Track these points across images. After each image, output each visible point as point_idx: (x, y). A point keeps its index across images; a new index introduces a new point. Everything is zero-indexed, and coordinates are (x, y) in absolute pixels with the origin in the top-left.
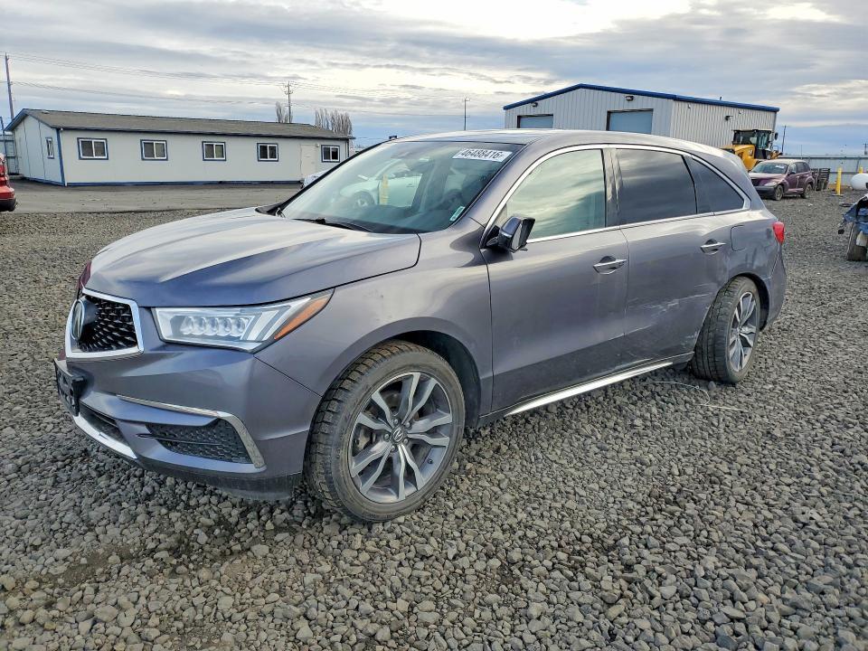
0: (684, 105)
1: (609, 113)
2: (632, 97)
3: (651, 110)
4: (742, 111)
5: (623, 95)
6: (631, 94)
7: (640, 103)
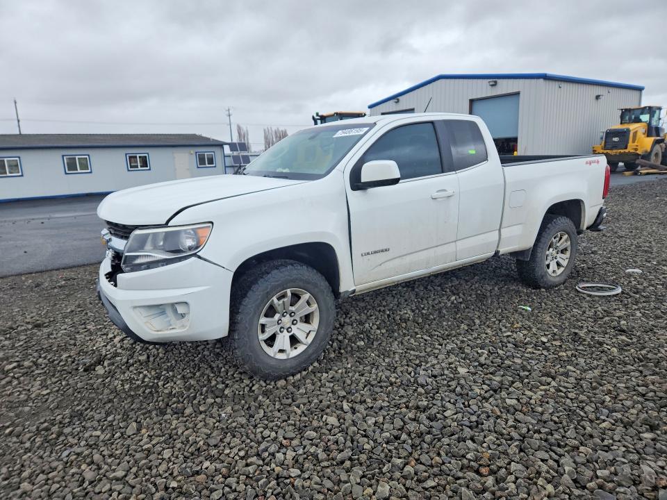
0: (556, 84)
1: (472, 101)
2: (496, 82)
3: (518, 94)
4: (611, 90)
5: (486, 82)
6: (494, 79)
7: (505, 87)
